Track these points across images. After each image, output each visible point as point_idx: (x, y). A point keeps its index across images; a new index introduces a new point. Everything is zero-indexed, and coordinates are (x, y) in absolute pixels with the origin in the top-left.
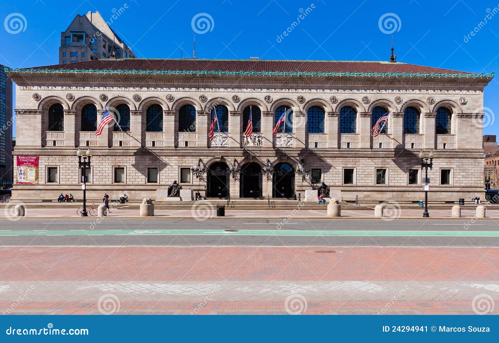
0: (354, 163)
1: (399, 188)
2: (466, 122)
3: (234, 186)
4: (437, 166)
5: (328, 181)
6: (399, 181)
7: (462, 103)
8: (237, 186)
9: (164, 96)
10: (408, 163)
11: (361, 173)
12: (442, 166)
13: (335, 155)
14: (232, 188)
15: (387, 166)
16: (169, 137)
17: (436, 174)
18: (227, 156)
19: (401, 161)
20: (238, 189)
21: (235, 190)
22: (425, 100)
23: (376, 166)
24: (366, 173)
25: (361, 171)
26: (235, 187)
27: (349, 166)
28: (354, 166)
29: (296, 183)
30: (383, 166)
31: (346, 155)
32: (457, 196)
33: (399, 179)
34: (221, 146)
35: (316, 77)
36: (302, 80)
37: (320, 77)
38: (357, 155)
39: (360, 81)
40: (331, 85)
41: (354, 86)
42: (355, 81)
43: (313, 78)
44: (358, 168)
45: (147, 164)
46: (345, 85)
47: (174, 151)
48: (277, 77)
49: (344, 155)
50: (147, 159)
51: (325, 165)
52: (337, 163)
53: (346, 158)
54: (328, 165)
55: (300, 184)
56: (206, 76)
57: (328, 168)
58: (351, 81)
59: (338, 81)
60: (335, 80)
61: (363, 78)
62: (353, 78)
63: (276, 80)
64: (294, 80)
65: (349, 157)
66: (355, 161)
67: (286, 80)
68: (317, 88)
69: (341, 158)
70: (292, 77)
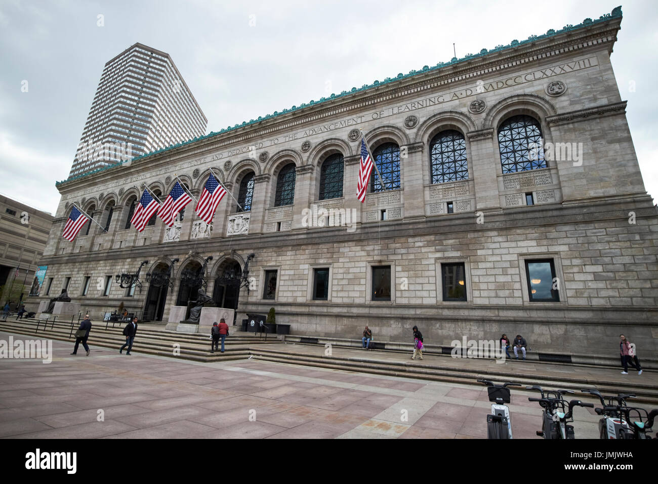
0: (329, 255)
1: (419, 311)
2: (576, 133)
4: (511, 251)
5: (285, 294)
6: (419, 294)
7: (554, 94)
9: (140, 186)
10: (437, 247)
11: (340, 276)
12: (524, 251)
13: (298, 242)
15: (391, 257)
16: (132, 234)
17: (510, 271)
19: (421, 244)
22: (465, 110)
23: (370, 259)
24: (350, 276)
25: (341, 271)
27: (321, 261)
28: (330, 261)
30: (384, 258)
32: (588, 339)
33: (419, 287)
34: (172, 241)
35: (280, 119)
36: (265, 128)
37: (285, 117)
38: (335, 239)
39: (341, 106)
40: (304, 125)
41: (336, 116)
42: (335, 108)
43: (276, 120)
44: (336, 265)
45: (106, 271)
46: (323, 120)
47: (129, 252)
48: (236, 132)
49: (314, 240)
50: (108, 265)
51: (283, 263)
52: (302, 257)
53: (316, 247)
54: (288, 262)
55: (245, 300)
56: (171, 152)
57: (287, 267)
58: (328, 110)
59: (311, 115)
60: (306, 116)
61: (344, 100)
62: (329, 104)
63: (237, 137)
64: (255, 131)
65: (322, 243)
66: (331, 250)
67: (247, 134)
68: (285, 134)
69: (310, 247)
70: (252, 127)
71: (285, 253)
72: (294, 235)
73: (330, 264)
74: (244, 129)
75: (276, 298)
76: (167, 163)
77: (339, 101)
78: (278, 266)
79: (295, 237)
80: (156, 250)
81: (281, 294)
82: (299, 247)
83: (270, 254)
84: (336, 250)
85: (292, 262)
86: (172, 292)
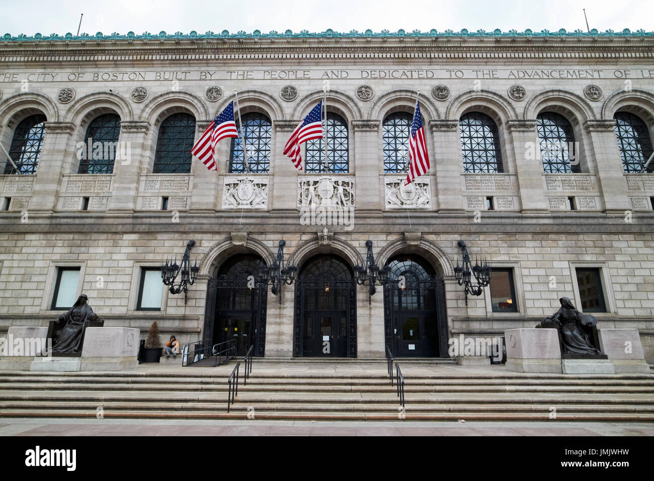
0: (598, 250)
3: (278, 320)
5: (538, 304)
8: (287, 322)
9: (126, 92)
11: (623, 280)
13: (543, 229)
14: (273, 326)
16: (124, 185)
18: (262, 233)
20: (288, 328)
21: (280, 334)
24: (638, 280)
25: (622, 272)
26: (280, 324)
27: (588, 258)
28: (602, 258)
29: (450, 312)
31: (574, 229)
34: (249, 207)
35: (472, 42)
36: (440, 49)
37: (482, 41)
38: (603, 229)
39: (573, 49)
40: (508, 61)
41: (561, 61)
42: (562, 49)
43: (465, 41)
44: (612, 264)
45: (57, 257)
46: (541, 61)
47: (130, 221)
48: (385, 42)
49: (569, 227)
50: (60, 243)
51: (522, 257)
52: (554, 251)
53: (574, 237)
54: (531, 257)
55: (462, 314)
56: (224, 43)
57: (529, 264)
58: (551, 49)
59: (524, 50)
60: (516, 49)
61: (579, 41)
62: (556, 42)
63: (382, 49)
64: (422, 49)
65: (583, 233)
66: (599, 244)
67: (404, 49)
68: (475, 68)
69: (563, 237)
70: (417, 42)
71: (522, 244)
72: (531, 218)
73: (603, 262)
74: (401, 42)
75: (522, 310)
76: (207, 62)
77: (572, 42)
78: (516, 262)
79: (534, 221)
80: (213, 221)
81: (529, 304)
82: (545, 236)
83: (493, 243)
84: (607, 244)
85: (539, 257)
86: (280, 301)
